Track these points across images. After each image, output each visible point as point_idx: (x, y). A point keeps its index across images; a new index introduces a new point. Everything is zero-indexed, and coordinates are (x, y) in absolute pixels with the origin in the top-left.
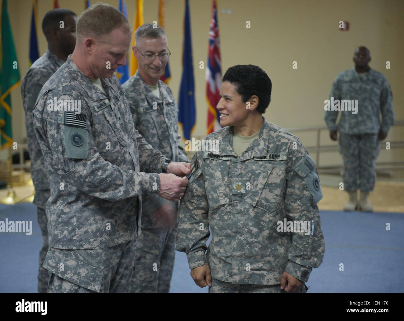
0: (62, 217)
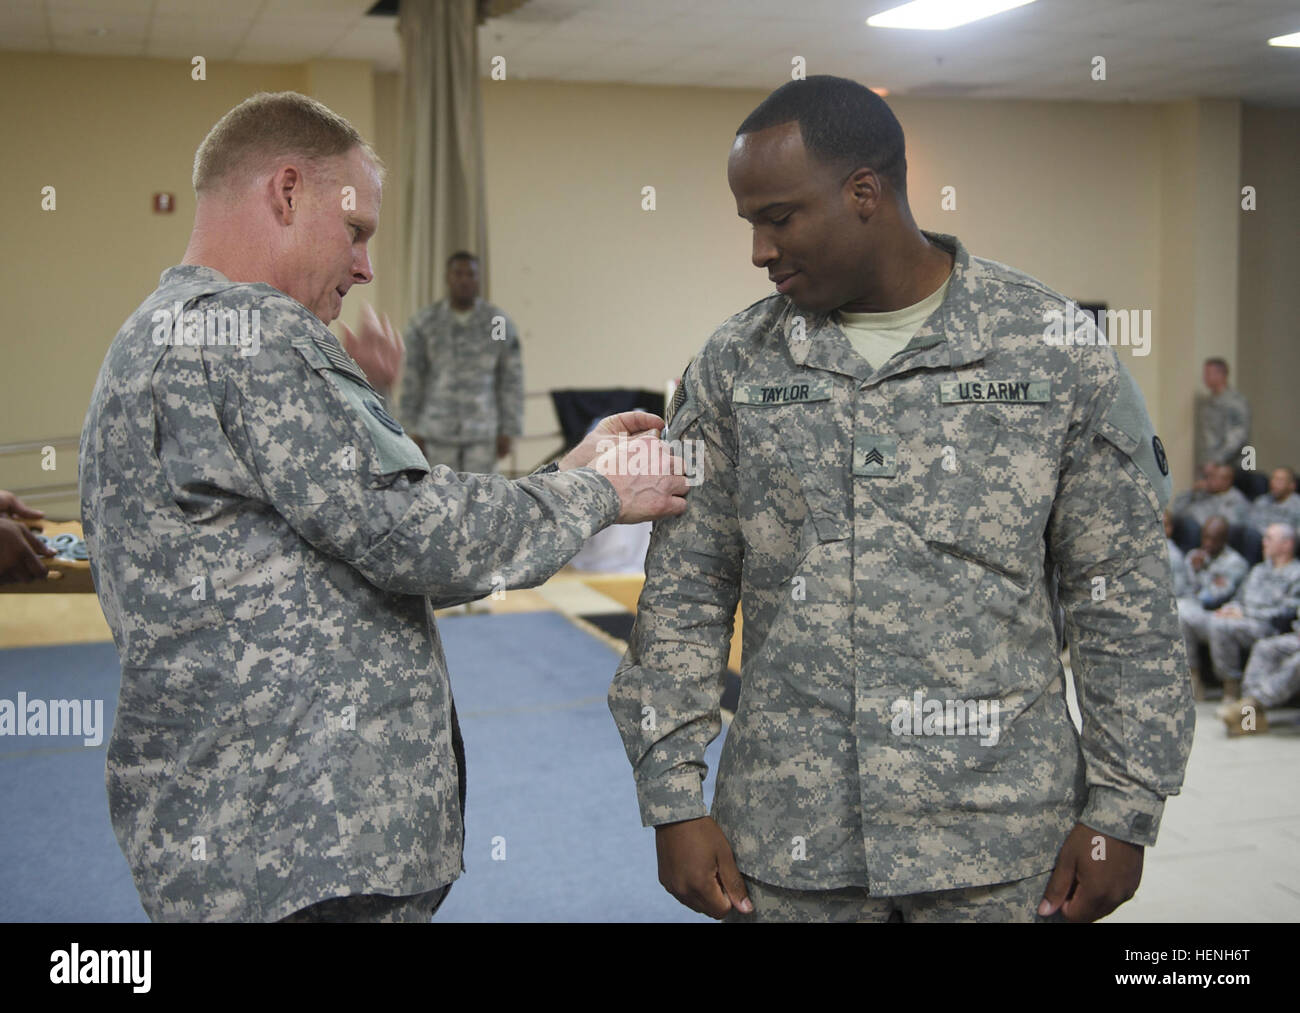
0: (274, 793)
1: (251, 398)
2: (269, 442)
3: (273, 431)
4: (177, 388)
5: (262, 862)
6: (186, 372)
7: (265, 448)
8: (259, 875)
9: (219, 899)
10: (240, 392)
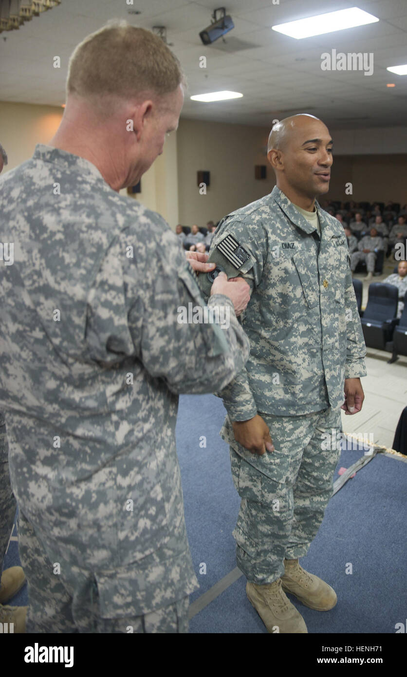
1: (150, 310)
2: (154, 336)
3: (158, 330)
4: (107, 304)
5: (122, 535)
6: (113, 293)
7: (152, 339)
8: (120, 542)
9: (96, 553)
10: (144, 304)
